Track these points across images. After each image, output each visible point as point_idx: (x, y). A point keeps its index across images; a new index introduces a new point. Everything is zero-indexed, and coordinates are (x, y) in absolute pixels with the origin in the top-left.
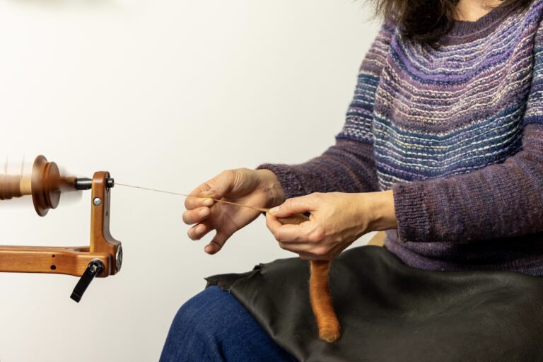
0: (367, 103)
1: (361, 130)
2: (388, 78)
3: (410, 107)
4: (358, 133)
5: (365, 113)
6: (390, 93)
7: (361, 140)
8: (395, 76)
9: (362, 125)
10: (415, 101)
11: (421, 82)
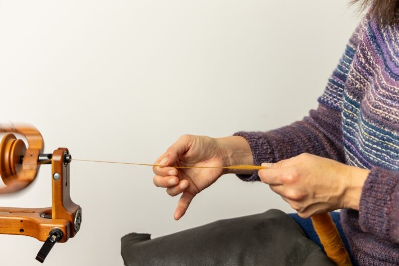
0: (342, 73)
1: (334, 97)
2: (363, 61)
3: (375, 99)
4: (331, 99)
5: (339, 82)
6: (364, 76)
7: (332, 107)
8: (370, 59)
9: (335, 93)
10: (380, 95)
11: (390, 73)
